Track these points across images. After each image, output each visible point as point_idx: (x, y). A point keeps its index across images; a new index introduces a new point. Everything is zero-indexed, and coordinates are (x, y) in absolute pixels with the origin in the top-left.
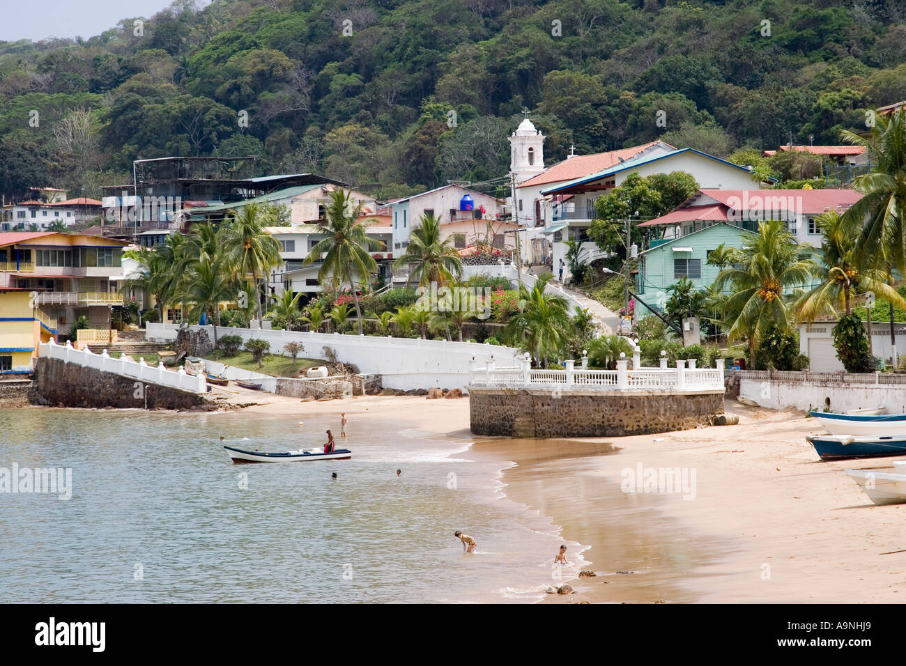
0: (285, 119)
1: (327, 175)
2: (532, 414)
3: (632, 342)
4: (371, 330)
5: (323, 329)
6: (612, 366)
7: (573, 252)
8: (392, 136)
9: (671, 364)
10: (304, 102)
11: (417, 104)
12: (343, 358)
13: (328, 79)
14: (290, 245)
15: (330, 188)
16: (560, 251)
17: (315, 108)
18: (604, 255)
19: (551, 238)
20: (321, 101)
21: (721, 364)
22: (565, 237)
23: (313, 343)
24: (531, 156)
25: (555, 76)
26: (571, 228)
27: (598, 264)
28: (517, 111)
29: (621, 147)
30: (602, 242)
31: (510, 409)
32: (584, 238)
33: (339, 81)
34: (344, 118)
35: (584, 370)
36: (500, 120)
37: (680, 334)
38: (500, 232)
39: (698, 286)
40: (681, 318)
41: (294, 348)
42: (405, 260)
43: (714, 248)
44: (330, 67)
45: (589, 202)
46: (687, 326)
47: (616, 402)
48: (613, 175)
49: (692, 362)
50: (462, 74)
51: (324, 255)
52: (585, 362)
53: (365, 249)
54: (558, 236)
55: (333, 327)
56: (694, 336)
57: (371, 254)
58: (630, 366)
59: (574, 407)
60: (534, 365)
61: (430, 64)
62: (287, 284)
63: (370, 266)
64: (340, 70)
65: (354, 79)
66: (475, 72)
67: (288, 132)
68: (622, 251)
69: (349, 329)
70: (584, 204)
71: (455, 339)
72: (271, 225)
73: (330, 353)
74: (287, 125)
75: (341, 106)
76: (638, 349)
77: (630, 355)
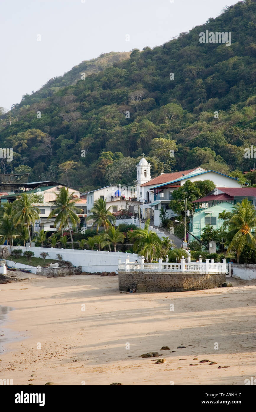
0: (42, 158)
1: (59, 182)
2: (145, 282)
3: (187, 251)
4: (77, 247)
5: (56, 247)
6: (179, 262)
7: (163, 213)
8: (87, 166)
9: (204, 261)
10: (49, 151)
11: (98, 152)
12: (65, 259)
13: (60, 141)
14: (43, 211)
15: (60, 186)
16: (157, 214)
17: (55, 154)
18: (176, 215)
19: (153, 208)
20: (57, 151)
21: (224, 260)
22: (160, 208)
23: (52, 253)
24: (145, 173)
25: (156, 140)
26: (162, 204)
27: (173, 219)
28: (140, 155)
29: (184, 170)
30: (175, 209)
31: (135, 280)
32: (167, 208)
33: (64, 143)
34: (67, 159)
35: (167, 264)
36: (132, 159)
37: (208, 248)
38: (132, 205)
39: (215, 228)
40: (208, 242)
41: (44, 255)
42: (92, 217)
43: (221, 212)
44: (61, 137)
45: (170, 193)
46: (210, 245)
47: (181, 277)
48: (180, 181)
49: (213, 260)
50: (117, 140)
51: (57, 215)
52: (167, 260)
53: (75, 212)
54: (156, 207)
55: (62, 246)
56: (213, 249)
57: (77, 215)
58: (186, 262)
59: (163, 279)
60: (145, 261)
61: (103, 135)
62: (42, 227)
63: (77, 219)
64: (65, 138)
65: (71, 142)
66: (122, 139)
67: (43, 164)
68: (183, 213)
69: (68, 247)
70: (168, 194)
71: (113, 250)
72: (35, 203)
73: (59, 257)
74: (43, 161)
75: (65, 153)
76: (190, 254)
77: (186, 257)
